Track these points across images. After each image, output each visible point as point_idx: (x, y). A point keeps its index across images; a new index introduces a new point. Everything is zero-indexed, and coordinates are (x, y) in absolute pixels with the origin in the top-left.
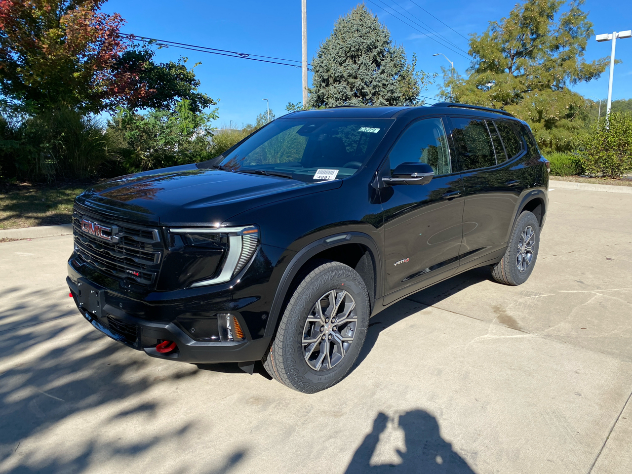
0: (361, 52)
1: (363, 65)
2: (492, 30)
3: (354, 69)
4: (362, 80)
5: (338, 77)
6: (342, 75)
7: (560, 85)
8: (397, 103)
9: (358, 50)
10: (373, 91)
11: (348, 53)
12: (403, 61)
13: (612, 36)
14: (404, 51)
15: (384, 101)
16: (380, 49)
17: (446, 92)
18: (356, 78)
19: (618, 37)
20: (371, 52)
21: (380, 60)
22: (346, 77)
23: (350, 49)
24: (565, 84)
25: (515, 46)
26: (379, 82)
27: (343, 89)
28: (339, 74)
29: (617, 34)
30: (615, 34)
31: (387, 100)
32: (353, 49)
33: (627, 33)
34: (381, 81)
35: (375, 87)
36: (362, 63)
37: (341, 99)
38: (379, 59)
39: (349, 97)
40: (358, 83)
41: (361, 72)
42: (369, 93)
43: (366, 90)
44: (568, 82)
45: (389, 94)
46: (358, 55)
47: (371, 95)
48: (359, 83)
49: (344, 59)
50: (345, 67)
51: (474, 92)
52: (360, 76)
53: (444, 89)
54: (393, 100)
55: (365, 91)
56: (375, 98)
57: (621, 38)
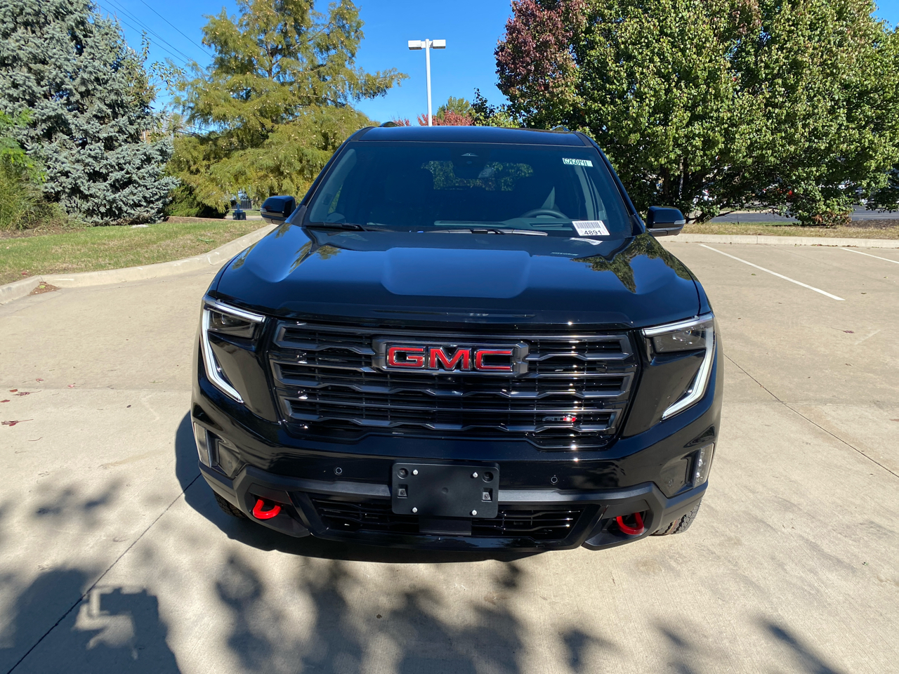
0: (46, 18)
1: (54, 41)
2: (241, 11)
3: (38, 47)
4: (60, 67)
5: (8, 57)
6: (18, 55)
7: (339, 101)
8: (125, 112)
9: (37, 14)
10: (83, 89)
11: (18, 16)
12: (119, 42)
13: (425, 44)
14: (120, 25)
15: (104, 108)
16: (80, 17)
17: (183, 99)
18: (44, 62)
19: (432, 47)
20: (63, 20)
21: (82, 37)
22: (25, 59)
23: (22, 10)
24: (346, 100)
25: (274, 39)
26: (91, 73)
27: (25, 81)
28: (10, 53)
29: (431, 42)
30: (428, 43)
31: (110, 106)
32: (28, 10)
33: (442, 43)
34: (95, 73)
35: (84, 82)
36: (52, 38)
37: (23, 99)
38: (79, 34)
39: (39, 95)
40: (50, 72)
41: (55, 54)
42: (74, 91)
43: (69, 85)
44: (350, 98)
45: (113, 97)
46: (38, 23)
47: (78, 96)
48: (54, 73)
49: (11, 26)
50: (17, 41)
51: (230, 102)
52: (53, 60)
53: (178, 93)
54: (119, 106)
55: (67, 87)
56: (86, 102)
57: (434, 48)
